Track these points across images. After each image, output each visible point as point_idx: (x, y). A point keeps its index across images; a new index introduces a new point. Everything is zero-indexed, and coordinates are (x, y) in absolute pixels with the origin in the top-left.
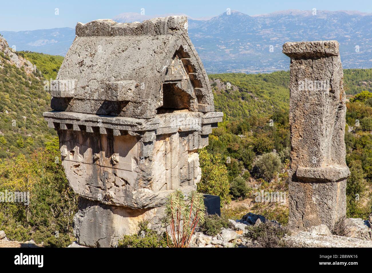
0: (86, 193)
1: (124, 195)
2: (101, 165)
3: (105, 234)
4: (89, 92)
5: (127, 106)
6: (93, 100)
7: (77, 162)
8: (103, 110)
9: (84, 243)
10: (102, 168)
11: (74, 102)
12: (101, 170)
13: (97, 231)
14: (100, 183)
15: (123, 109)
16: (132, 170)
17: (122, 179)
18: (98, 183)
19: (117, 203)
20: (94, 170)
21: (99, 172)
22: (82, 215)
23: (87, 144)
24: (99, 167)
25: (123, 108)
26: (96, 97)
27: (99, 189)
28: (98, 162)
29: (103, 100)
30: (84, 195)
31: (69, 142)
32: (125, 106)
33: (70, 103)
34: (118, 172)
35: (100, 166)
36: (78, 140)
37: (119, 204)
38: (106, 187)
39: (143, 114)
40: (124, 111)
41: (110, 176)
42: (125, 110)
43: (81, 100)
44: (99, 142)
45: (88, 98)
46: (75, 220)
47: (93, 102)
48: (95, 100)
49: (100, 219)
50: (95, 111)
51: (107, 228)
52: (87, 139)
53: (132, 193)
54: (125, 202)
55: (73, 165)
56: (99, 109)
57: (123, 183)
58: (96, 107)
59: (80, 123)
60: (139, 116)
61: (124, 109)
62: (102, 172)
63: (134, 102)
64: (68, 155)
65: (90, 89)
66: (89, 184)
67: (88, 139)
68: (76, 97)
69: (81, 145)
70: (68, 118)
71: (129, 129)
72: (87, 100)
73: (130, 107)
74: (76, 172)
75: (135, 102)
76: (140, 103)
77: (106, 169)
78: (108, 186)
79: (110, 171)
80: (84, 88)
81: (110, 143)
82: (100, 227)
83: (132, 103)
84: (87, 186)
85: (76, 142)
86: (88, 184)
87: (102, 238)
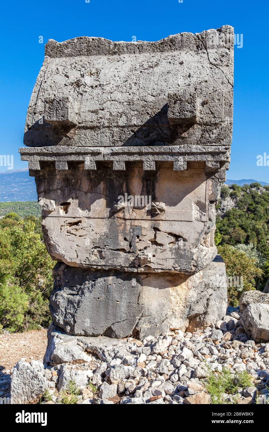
0: (92, 259)
1: (173, 257)
2: (127, 218)
3: (125, 315)
4: (108, 116)
5: (191, 130)
6: (118, 126)
7: (74, 218)
8: (137, 139)
9: (83, 333)
10: (128, 222)
11: (77, 132)
12: (125, 225)
13: (110, 312)
14: (124, 244)
15: (183, 135)
16: (193, 219)
17: (170, 234)
18: (118, 244)
19: (157, 269)
20: (111, 225)
21: (121, 228)
22: (74, 292)
23: (98, 191)
24: (123, 221)
25: (181, 134)
26: (122, 121)
27: (121, 253)
28: (121, 215)
29: (137, 126)
30: (87, 263)
31: (59, 191)
32: (185, 131)
33: (68, 135)
34: (163, 226)
35: (125, 219)
36: (80, 187)
37: (162, 269)
38: (136, 247)
39: (223, 140)
40: (183, 138)
41: (144, 232)
42: (187, 136)
43: (92, 128)
44: (124, 186)
45: (106, 124)
46: (61, 300)
47: (115, 129)
48: (122, 127)
49: (116, 296)
50: (119, 142)
51: (128, 307)
52: (99, 183)
53: (191, 252)
54: (177, 265)
55: (67, 222)
56: (129, 139)
57: (173, 239)
58: (124, 137)
59: (100, 158)
60: (215, 142)
61: (185, 135)
62: (128, 227)
63: (204, 124)
64: (57, 210)
65: (108, 113)
66: (99, 247)
67: (102, 183)
68: (82, 125)
69: (86, 193)
70: (74, 152)
71: (210, 158)
72: (104, 127)
73: (196, 132)
74: (73, 232)
75: (206, 124)
76: (216, 124)
77: (136, 223)
78: (140, 246)
79: (146, 225)
80: (95, 112)
81: (147, 185)
82: (116, 307)
83: (199, 126)
84: (96, 251)
85: (74, 189)
86: (96, 247)
87: (120, 321)
